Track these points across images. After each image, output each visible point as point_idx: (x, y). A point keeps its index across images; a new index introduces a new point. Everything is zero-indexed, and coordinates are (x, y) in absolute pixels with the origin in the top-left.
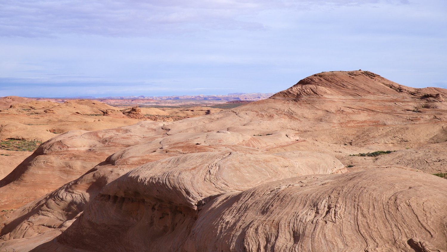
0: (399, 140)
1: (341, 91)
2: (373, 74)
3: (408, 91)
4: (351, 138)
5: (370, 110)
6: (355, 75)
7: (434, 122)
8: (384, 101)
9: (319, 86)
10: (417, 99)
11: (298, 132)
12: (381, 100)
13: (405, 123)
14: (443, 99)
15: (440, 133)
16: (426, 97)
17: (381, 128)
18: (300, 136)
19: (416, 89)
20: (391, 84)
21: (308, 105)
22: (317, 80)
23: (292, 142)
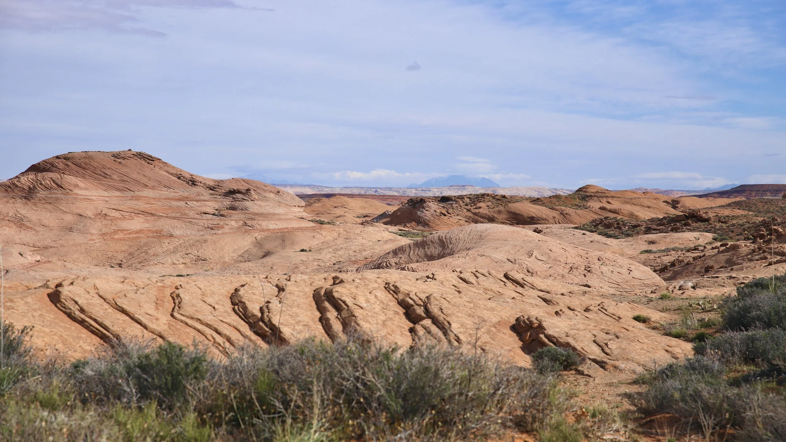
0: (194, 258)
1: (101, 184)
2: (151, 156)
3: (205, 184)
4: (120, 256)
5: (148, 213)
6: (124, 158)
7: (244, 231)
8: (169, 199)
9: (65, 176)
10: (218, 197)
11: (33, 249)
12: (164, 197)
13: (201, 233)
14: (256, 197)
15: (251, 247)
16: (232, 192)
17: (166, 241)
18: (41, 255)
19: (215, 181)
20: (179, 173)
21: (48, 206)
22: (61, 166)
23: (30, 264)
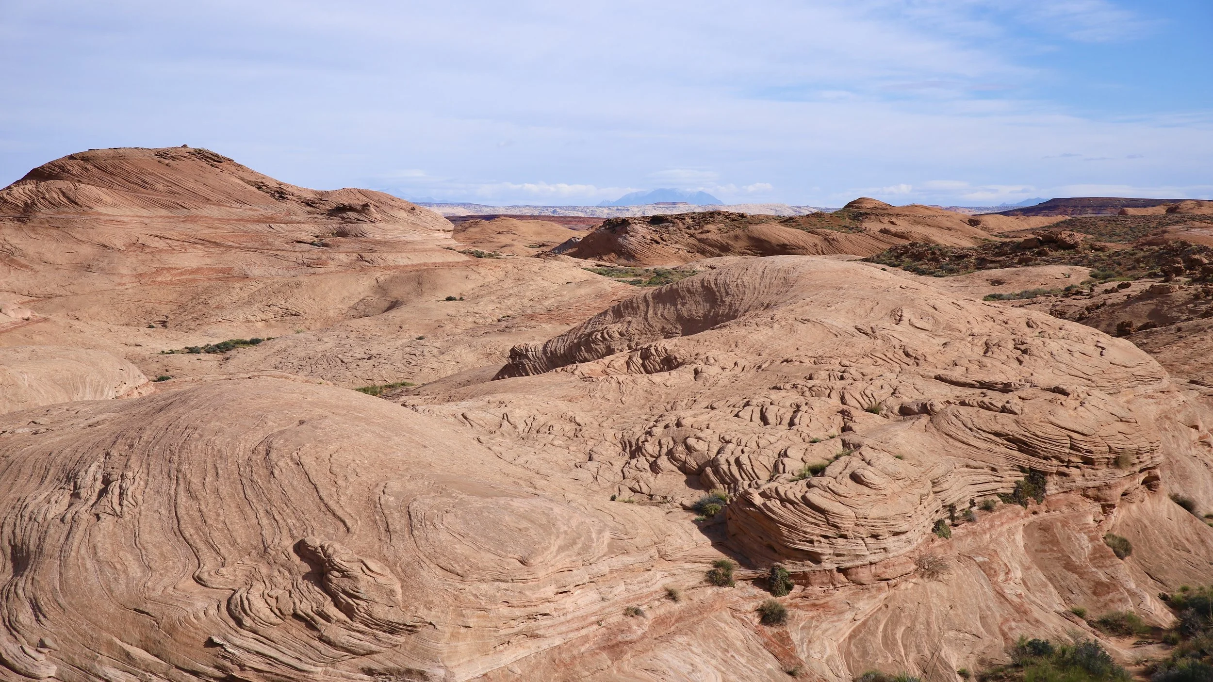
0: (280, 311)
1: (137, 197)
2: (217, 156)
3: (299, 197)
4: (165, 310)
5: (210, 242)
6: (174, 158)
7: (358, 269)
8: (242, 220)
9: (82, 185)
10: (319, 216)
11: (27, 299)
12: (237, 217)
13: (292, 273)
14: (379, 216)
15: (371, 294)
16: (340, 210)
17: (238, 285)
18: (34, 309)
19: (316, 193)
20: (259, 180)
21: (54, 232)
22: (76, 170)
23: (13, 323)
